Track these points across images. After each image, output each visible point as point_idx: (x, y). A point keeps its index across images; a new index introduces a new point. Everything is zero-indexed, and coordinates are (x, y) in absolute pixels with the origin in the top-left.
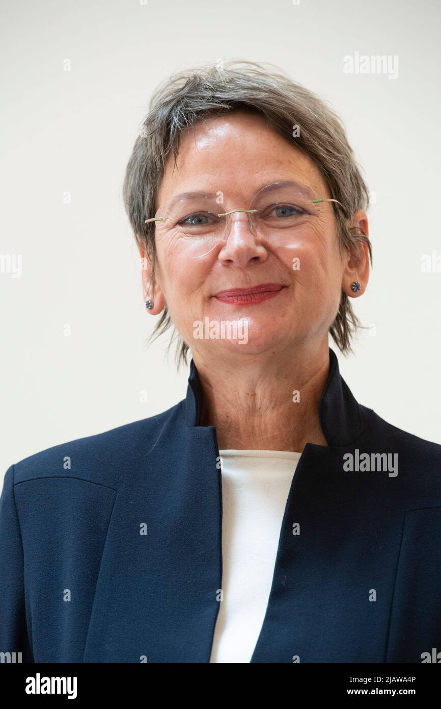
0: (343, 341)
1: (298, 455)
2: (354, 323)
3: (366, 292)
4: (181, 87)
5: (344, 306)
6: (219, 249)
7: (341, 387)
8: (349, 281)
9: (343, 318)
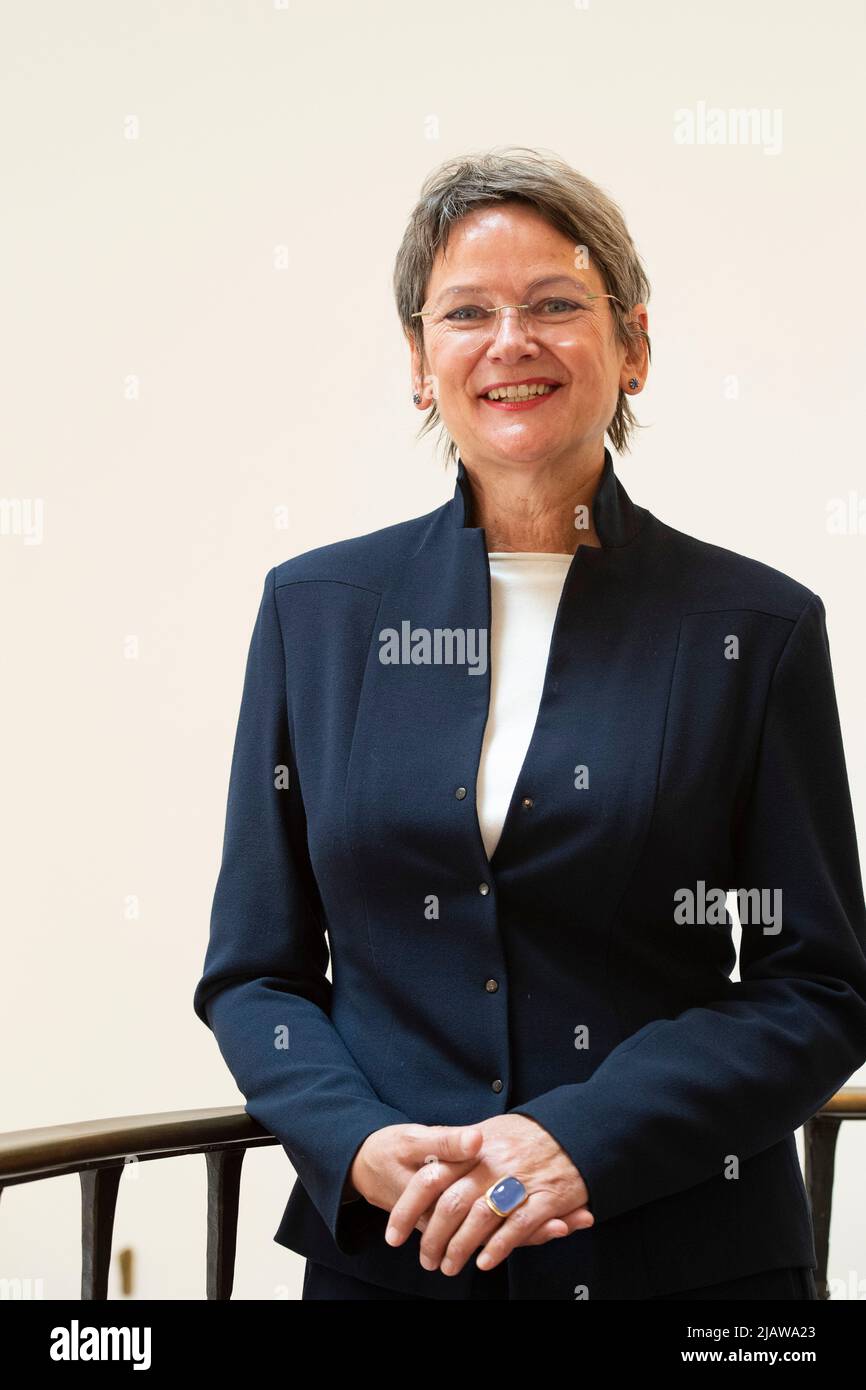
0: (619, 438)
1: (571, 557)
2: (630, 421)
3: (644, 389)
4: (454, 174)
5: (622, 403)
6: (488, 345)
7: (616, 487)
8: (628, 378)
9: (619, 415)
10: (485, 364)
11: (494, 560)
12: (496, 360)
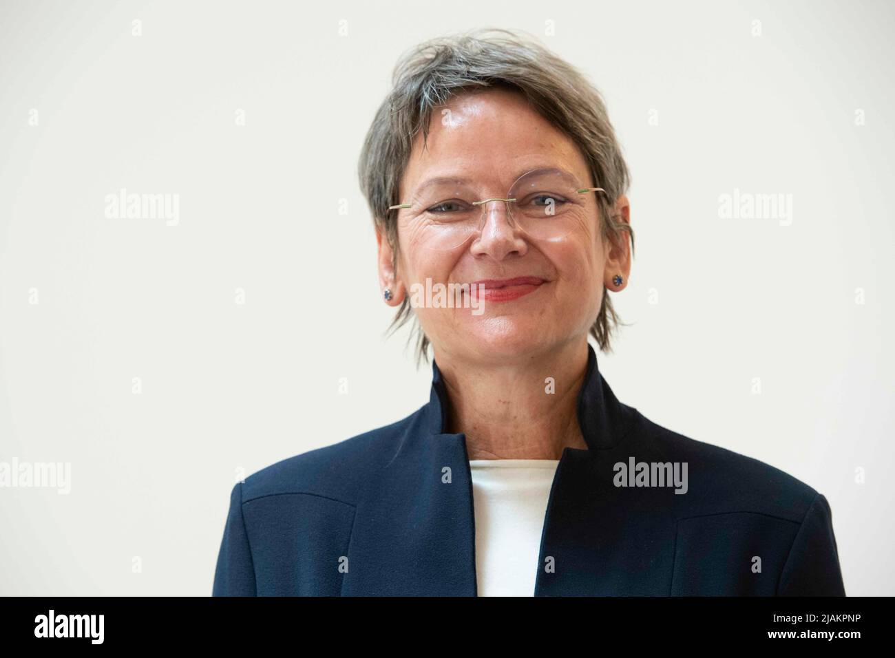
0: (603, 339)
1: (557, 463)
6: (472, 240)
7: (601, 386)
8: (612, 274)
9: (602, 317)
10: (469, 260)
11: (477, 468)
12: (481, 255)
